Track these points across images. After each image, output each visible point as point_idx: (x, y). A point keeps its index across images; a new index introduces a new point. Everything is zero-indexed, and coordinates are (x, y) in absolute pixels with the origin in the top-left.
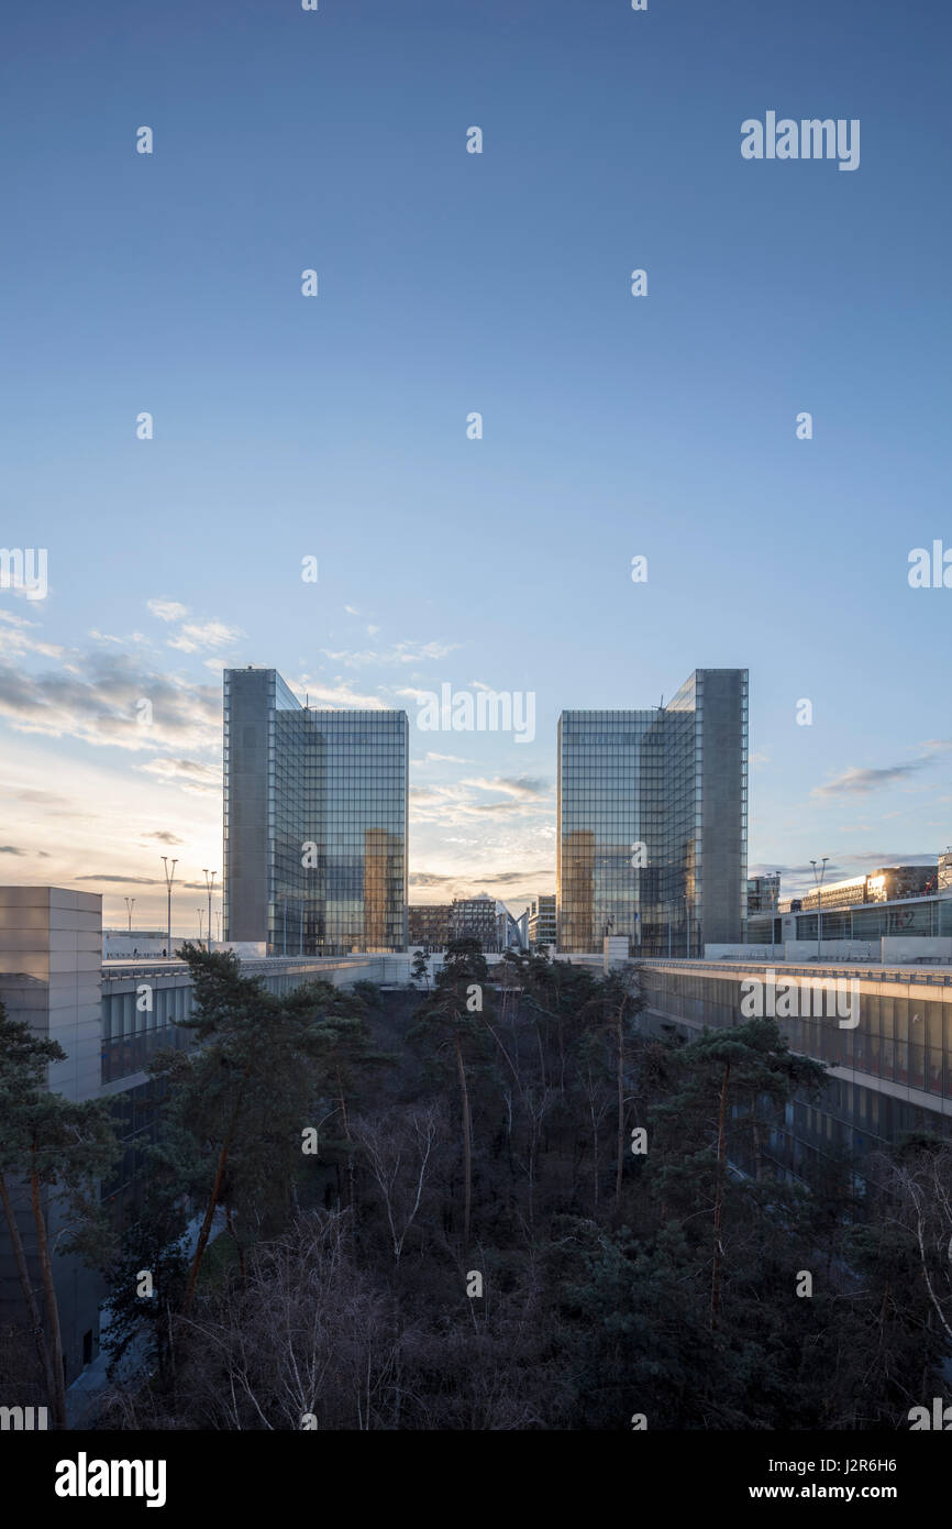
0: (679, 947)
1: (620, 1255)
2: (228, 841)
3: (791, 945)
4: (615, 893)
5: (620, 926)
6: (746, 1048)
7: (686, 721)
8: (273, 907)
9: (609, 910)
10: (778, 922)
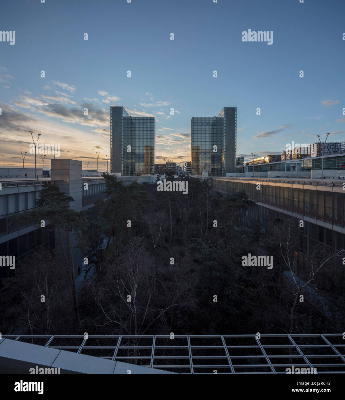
0: (220, 174)
1: (208, 247)
2: (112, 148)
3: (247, 173)
4: (205, 161)
5: (206, 169)
6: (238, 197)
7: (222, 120)
8: (123, 164)
9: (203, 165)
10: (244, 168)
